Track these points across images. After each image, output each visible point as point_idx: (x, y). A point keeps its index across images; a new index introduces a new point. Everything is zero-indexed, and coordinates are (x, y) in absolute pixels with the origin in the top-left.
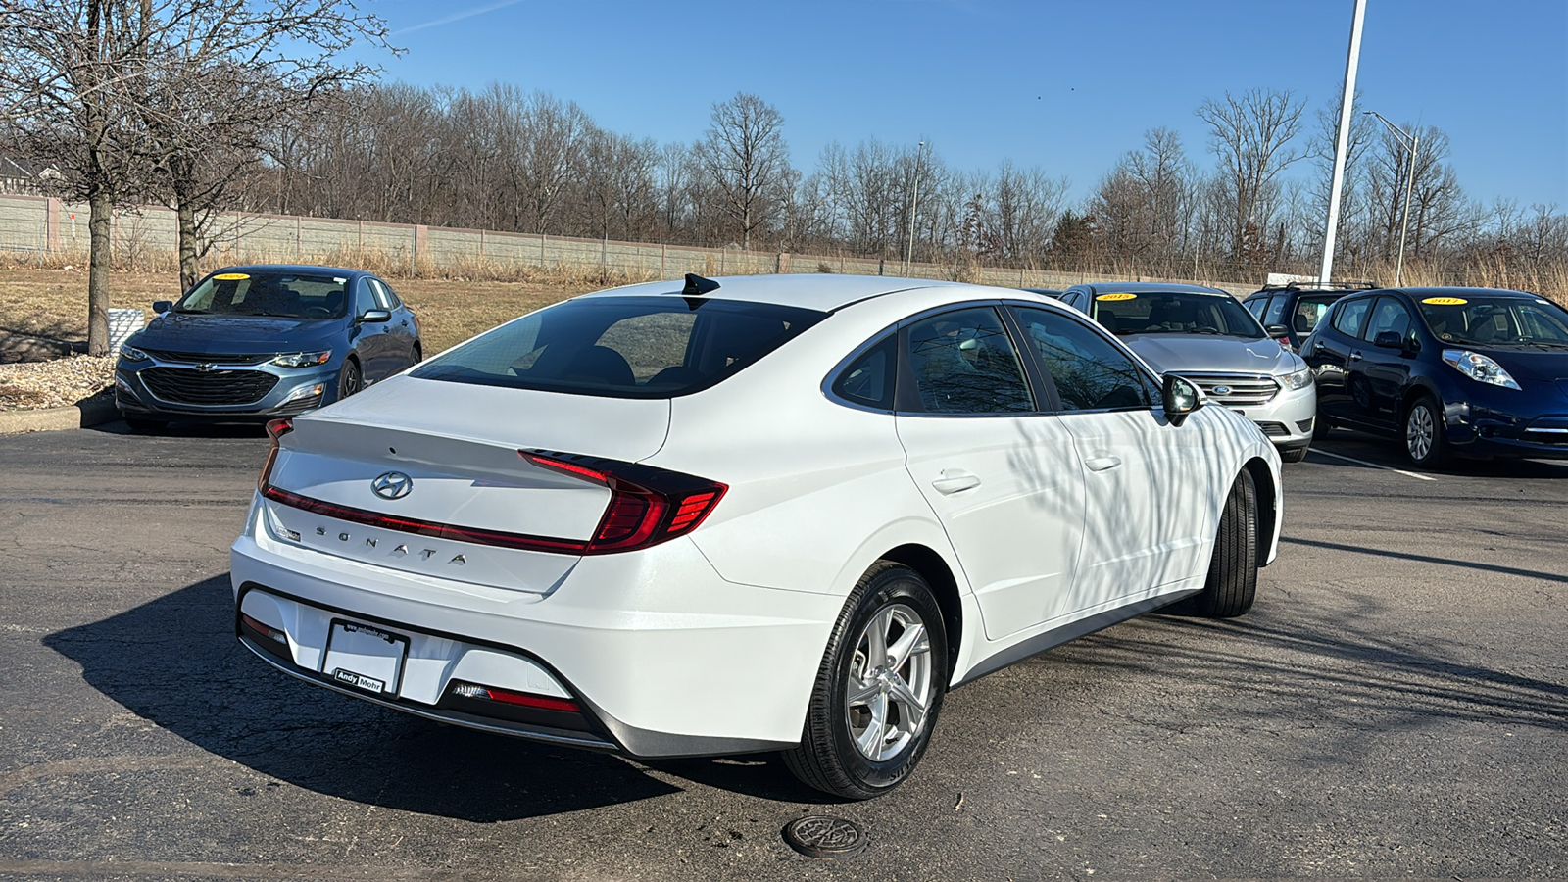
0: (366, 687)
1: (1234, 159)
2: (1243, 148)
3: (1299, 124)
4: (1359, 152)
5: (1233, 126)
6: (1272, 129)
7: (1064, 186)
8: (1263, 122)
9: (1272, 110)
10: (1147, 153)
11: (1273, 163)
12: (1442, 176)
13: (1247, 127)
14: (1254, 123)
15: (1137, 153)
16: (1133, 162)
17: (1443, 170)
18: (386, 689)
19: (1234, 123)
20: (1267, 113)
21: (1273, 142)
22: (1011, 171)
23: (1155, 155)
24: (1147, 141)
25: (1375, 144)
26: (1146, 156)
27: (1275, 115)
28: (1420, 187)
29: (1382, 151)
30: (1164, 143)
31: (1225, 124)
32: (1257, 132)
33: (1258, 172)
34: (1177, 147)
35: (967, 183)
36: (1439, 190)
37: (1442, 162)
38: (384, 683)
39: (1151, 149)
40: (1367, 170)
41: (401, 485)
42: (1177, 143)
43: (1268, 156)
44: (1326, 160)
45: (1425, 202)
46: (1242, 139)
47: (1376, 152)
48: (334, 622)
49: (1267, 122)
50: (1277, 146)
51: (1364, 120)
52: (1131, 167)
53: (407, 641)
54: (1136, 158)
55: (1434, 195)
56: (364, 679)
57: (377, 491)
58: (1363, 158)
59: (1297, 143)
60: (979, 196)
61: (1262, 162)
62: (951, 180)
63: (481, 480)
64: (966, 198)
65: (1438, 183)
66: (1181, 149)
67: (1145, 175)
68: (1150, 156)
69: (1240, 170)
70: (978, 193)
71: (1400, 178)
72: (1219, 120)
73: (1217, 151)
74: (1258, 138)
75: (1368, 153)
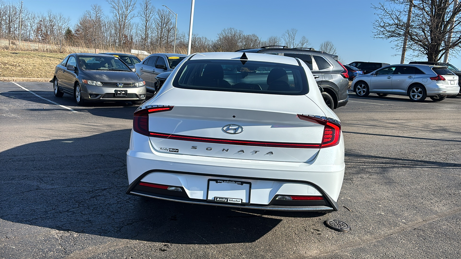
0: (233, 202)
1: (118, 15)
2: (120, 12)
3: (135, 6)
4: (151, 16)
5: (117, 5)
6: (128, 7)
7: (69, 20)
8: (125, 5)
9: (128, 2)
10: (92, 12)
11: (129, 17)
12: (172, 25)
13: (121, 6)
14: (123, 5)
15: (89, 11)
16: (88, 14)
17: (172, 23)
18: (243, 202)
19: (117, 4)
20: (127, 2)
21: (128, 11)
22: (51, 14)
23: (95, 12)
24: (92, 8)
25: (155, 14)
26: (92, 13)
27: (129, 3)
28: (167, 27)
29: (157, 16)
30: (97, 9)
31: (115, 5)
32: (124, 8)
33: (125, 20)
34: (101, 10)
35: (36, 16)
36: (172, 28)
37: (173, 21)
38: (242, 200)
39: (93, 10)
40: (154, 21)
41: (238, 129)
42: (101, 9)
43: (127, 15)
44: (143, 18)
45: (169, 31)
46: (120, 9)
47: (156, 16)
48: (209, 180)
49: (126, 5)
50: (130, 12)
51: (152, 7)
52: (87, 15)
53: (250, 184)
54: (89, 13)
55: (170, 30)
56: (231, 199)
57: (225, 131)
58: (152, 18)
59: (135, 12)
60: (41, 21)
61: (126, 17)
62: (30, 15)
63: (274, 125)
64: (36, 21)
65: (172, 26)
66: (102, 11)
67: (92, 18)
68: (93, 12)
69: (120, 19)
70: (40, 20)
71: (162, 24)
72: (113, 3)
73: (113, 13)
74: (124, 10)
75: (154, 17)
